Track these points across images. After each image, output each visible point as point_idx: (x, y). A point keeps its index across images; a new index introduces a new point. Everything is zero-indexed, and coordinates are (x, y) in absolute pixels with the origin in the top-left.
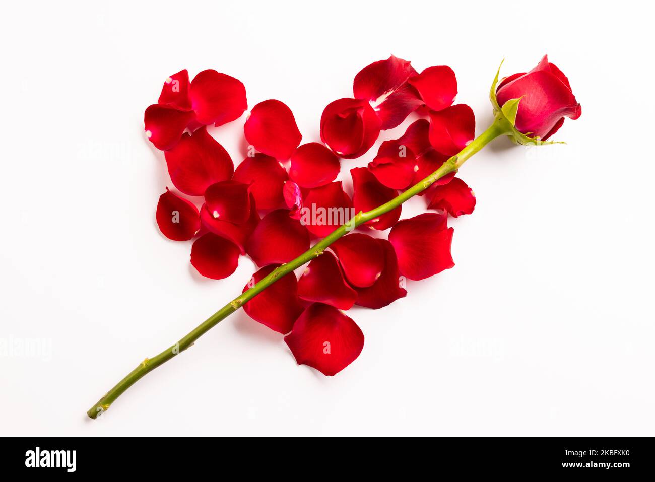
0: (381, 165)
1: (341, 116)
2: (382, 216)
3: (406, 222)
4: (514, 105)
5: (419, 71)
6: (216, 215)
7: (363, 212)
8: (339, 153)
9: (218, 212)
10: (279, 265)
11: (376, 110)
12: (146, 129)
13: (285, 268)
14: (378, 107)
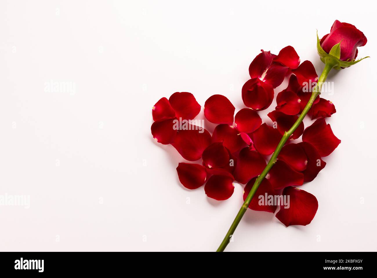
0: (282, 106)
1: (250, 90)
2: (294, 132)
3: (308, 128)
4: (338, 47)
5: (277, 53)
6: (210, 167)
7: (287, 132)
8: (257, 109)
9: (210, 165)
10: (257, 177)
11: (264, 81)
12: (154, 137)
13: (260, 177)
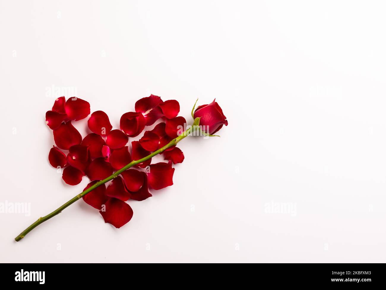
0: (144, 141)
1: (130, 119)
2: (144, 162)
3: (153, 165)
4: (198, 120)
5: (164, 101)
6: (74, 158)
7: (135, 160)
8: (128, 134)
9: (75, 157)
10: (99, 181)
11: (145, 117)
12: (46, 120)
13: (101, 182)
14: (145, 116)
